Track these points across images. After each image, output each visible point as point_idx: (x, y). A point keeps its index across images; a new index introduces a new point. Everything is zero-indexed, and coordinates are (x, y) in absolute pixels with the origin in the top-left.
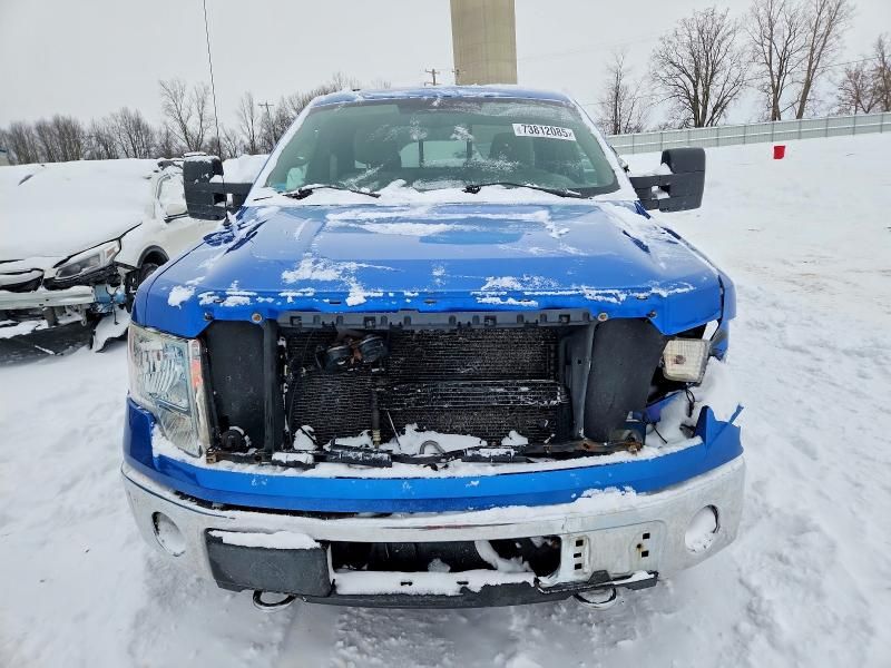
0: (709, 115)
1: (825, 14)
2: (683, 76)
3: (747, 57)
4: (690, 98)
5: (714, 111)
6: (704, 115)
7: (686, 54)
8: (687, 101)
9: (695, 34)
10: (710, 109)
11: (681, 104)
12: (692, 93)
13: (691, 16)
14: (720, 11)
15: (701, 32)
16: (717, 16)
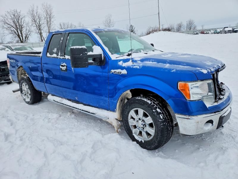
0: (24, 39)
1: (48, 16)
2: (12, 28)
3: (31, 24)
4: (16, 34)
5: (25, 39)
6: (23, 39)
7: (11, 21)
8: (16, 35)
9: (12, 16)
10: (24, 38)
11: (15, 36)
12: (17, 33)
13: (10, 11)
14: (18, 11)
15: (14, 15)
16: (18, 12)
